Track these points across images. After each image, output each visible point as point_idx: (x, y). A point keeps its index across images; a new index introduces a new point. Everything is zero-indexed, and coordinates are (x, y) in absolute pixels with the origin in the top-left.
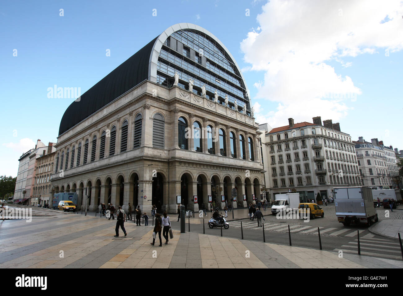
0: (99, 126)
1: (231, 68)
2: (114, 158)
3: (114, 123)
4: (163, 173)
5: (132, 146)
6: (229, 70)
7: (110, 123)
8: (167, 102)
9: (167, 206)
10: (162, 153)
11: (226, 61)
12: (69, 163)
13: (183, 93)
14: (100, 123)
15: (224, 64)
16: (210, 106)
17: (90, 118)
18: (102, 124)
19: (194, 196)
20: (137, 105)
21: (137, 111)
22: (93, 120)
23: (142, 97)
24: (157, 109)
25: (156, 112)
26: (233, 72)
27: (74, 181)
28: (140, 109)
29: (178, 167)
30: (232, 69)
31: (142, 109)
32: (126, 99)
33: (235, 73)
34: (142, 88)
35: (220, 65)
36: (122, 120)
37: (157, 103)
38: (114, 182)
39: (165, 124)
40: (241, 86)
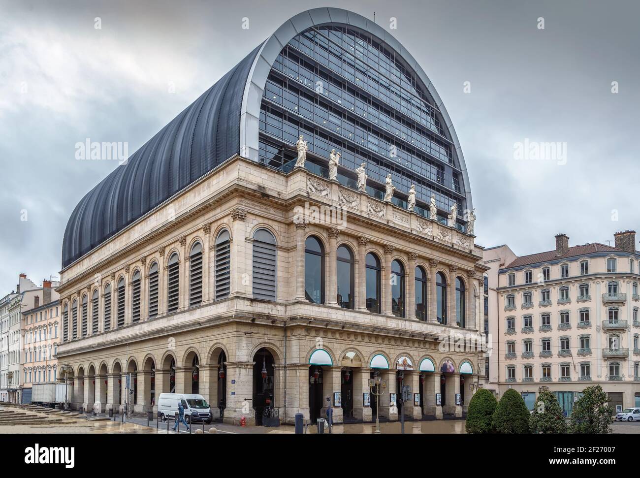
0: (145, 252)
1: (429, 118)
2: (175, 317)
3: (173, 246)
4: (274, 348)
5: (212, 295)
6: (424, 123)
7: (165, 247)
8: (281, 204)
10: (272, 309)
11: (417, 101)
12: (90, 325)
13: (315, 184)
14: (146, 247)
15: (414, 109)
16: (374, 210)
17: (124, 235)
18: (148, 248)
20: (218, 210)
21: (219, 222)
22: (129, 238)
23: (228, 195)
24: (261, 220)
25: (258, 226)
26: (434, 129)
27: (102, 360)
28: (225, 220)
29: (304, 338)
30: (432, 122)
31: (229, 220)
32: (195, 196)
33: (438, 129)
34: (227, 173)
35: (404, 111)
36: (189, 240)
37: (261, 207)
38: (180, 363)
39: (279, 252)
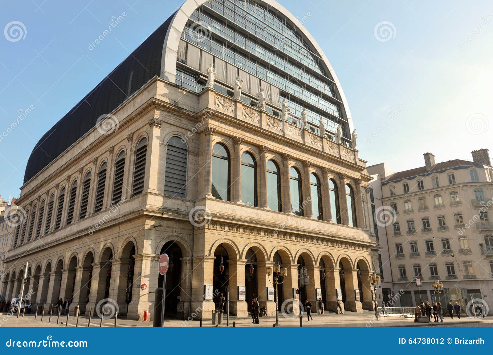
0: (82, 164)
1: (314, 64)
2: (99, 216)
3: (104, 155)
4: (182, 243)
5: (130, 193)
6: (310, 67)
7: (98, 158)
8: (192, 116)
9: (186, 305)
10: (181, 206)
11: (305, 52)
12: (35, 230)
13: (222, 102)
14: (84, 159)
15: (302, 57)
17: (70, 152)
18: (85, 160)
19: (238, 287)
20: (140, 121)
21: (140, 131)
22: (73, 153)
23: (147, 107)
24: (174, 128)
25: (172, 133)
26: (319, 71)
27: (37, 261)
28: (144, 129)
29: (209, 231)
30: (317, 66)
31: (147, 129)
32: (124, 114)
33: (322, 72)
34: (148, 92)
35: (295, 57)
36: (116, 150)
37: (175, 118)
38: (97, 260)
39: (190, 155)
40: (333, 95)
